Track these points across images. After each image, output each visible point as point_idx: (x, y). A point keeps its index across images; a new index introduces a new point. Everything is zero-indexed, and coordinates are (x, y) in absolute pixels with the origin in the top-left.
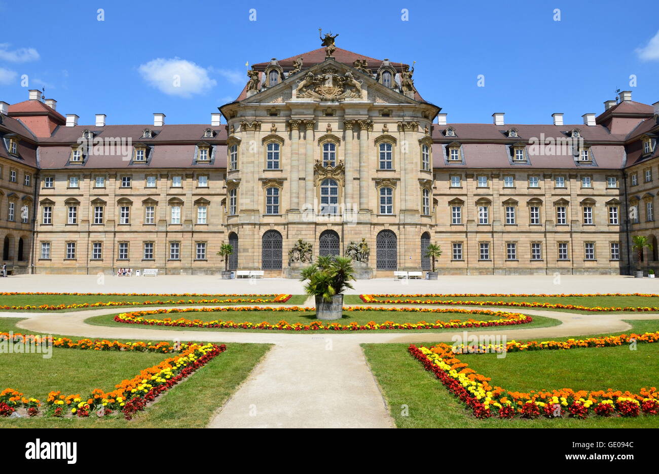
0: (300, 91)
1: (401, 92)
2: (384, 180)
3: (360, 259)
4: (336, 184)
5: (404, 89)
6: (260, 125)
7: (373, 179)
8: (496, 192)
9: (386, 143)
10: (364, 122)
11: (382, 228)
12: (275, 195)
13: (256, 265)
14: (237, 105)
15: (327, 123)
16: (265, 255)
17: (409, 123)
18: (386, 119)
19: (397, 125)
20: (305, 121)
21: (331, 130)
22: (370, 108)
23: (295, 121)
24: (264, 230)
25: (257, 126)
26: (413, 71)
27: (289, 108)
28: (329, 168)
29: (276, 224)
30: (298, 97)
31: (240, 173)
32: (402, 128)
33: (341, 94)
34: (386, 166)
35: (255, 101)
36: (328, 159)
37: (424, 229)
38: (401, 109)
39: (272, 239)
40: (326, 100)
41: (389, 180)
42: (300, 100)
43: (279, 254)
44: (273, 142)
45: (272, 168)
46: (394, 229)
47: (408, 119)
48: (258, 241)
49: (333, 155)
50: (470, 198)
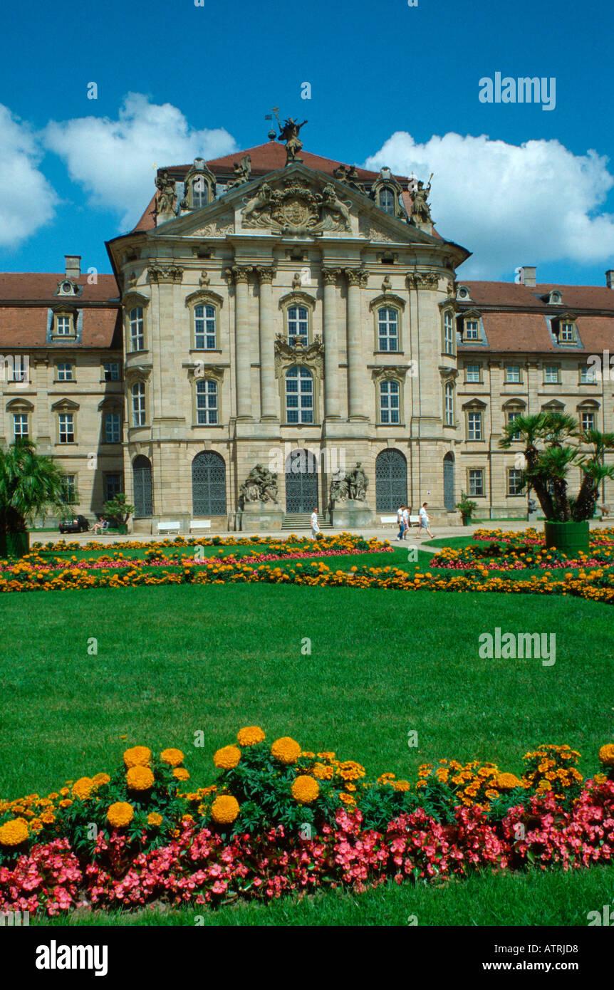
0: (249, 216)
1: (412, 223)
2: (386, 368)
3: (355, 496)
4: (309, 374)
5: (417, 218)
6: (180, 274)
7: (369, 367)
8: (533, 390)
9: (388, 306)
10: (355, 271)
11: (384, 446)
12: (211, 393)
13: (184, 509)
14: (141, 237)
15: (294, 273)
16: (197, 492)
17: (424, 275)
18: (388, 269)
19: (404, 277)
20: (258, 269)
21: (299, 284)
22: (364, 249)
23: (242, 268)
24: (194, 450)
25: (176, 275)
26: (429, 189)
27: (231, 245)
28: (299, 348)
29: (214, 441)
30: (244, 227)
31: (150, 355)
32: (413, 283)
33: (315, 225)
34: (388, 345)
35: (172, 232)
36: (295, 333)
37: (447, 447)
38: (411, 252)
39: (209, 466)
40: (292, 234)
41: (394, 368)
42: (249, 233)
43: (221, 491)
44: (204, 303)
45: (203, 347)
46: (402, 447)
47: (422, 269)
48: (186, 469)
49: (303, 326)
50: (495, 399)
